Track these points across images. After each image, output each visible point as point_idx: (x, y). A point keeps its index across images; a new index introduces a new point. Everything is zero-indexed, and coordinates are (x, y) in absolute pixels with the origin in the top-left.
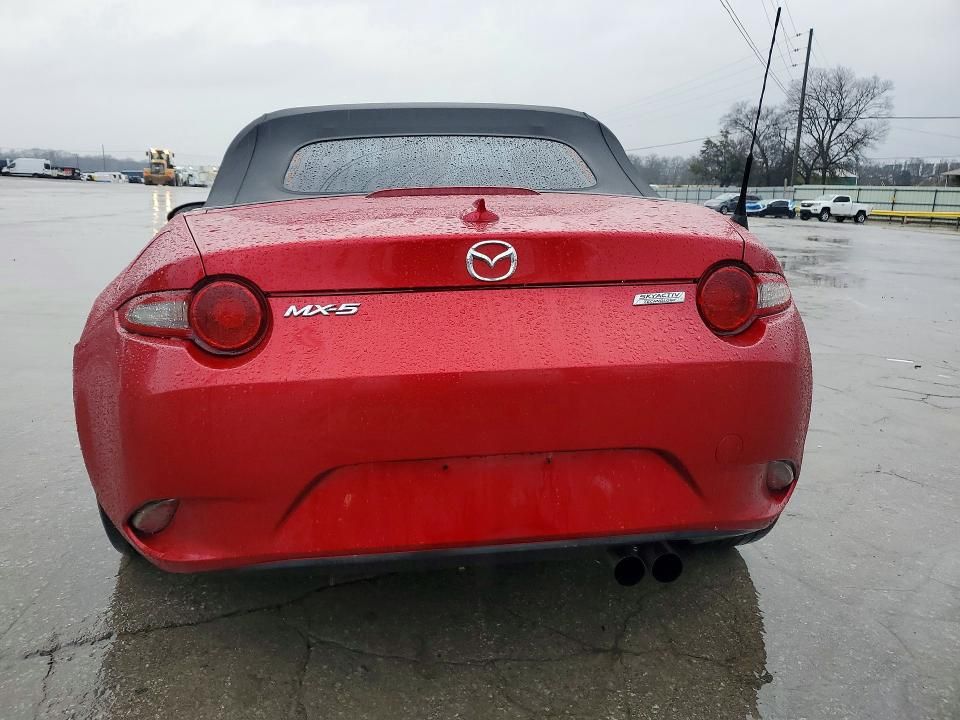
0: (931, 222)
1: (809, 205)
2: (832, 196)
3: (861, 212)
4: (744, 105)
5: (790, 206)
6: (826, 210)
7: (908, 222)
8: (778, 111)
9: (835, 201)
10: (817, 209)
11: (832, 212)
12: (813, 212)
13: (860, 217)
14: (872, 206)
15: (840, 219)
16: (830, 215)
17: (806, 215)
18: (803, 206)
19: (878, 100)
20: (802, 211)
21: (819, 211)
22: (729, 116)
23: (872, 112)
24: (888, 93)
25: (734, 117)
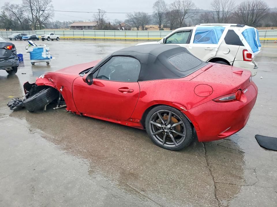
0: (74, 39)
1: (44, 36)
2: (49, 33)
3: (58, 38)
4: (8, 3)
5: (37, 37)
6: (49, 37)
7: (69, 40)
8: (21, 6)
9: (50, 35)
10: (46, 37)
11: (50, 38)
12: (45, 38)
13: (57, 39)
14: (60, 36)
15: (52, 40)
16: (50, 39)
17: (43, 39)
18: (42, 37)
19: (49, 5)
20: (42, 38)
21: (47, 38)
22: (4, 7)
23: (49, 8)
24: (51, 3)
25: (6, 7)
